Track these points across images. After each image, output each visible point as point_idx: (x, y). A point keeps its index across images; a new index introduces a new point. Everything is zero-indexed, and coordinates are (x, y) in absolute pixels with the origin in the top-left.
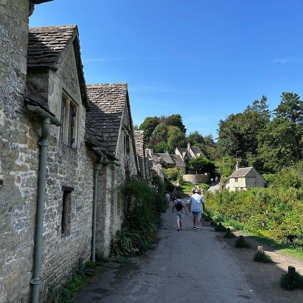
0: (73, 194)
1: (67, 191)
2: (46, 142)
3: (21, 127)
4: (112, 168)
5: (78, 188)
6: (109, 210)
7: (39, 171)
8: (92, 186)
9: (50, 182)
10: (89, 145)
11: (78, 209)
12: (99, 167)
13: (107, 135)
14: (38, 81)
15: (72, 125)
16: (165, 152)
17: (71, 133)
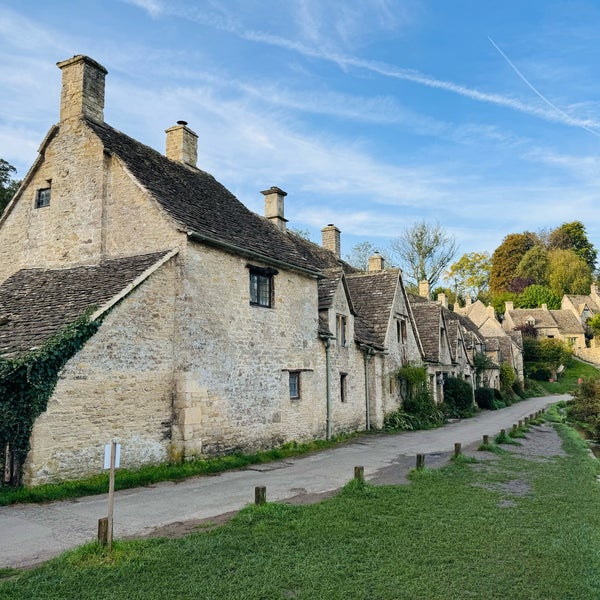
0: (347, 378)
1: (343, 376)
2: (330, 350)
3: (319, 345)
4: (382, 357)
5: (351, 373)
6: (381, 392)
7: (327, 365)
8: (363, 372)
9: (333, 370)
10: (357, 343)
11: (352, 388)
12: (368, 357)
13: (378, 326)
14: (323, 315)
15: (344, 330)
16: (540, 307)
17: (344, 336)
